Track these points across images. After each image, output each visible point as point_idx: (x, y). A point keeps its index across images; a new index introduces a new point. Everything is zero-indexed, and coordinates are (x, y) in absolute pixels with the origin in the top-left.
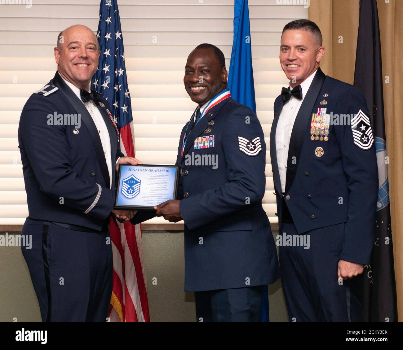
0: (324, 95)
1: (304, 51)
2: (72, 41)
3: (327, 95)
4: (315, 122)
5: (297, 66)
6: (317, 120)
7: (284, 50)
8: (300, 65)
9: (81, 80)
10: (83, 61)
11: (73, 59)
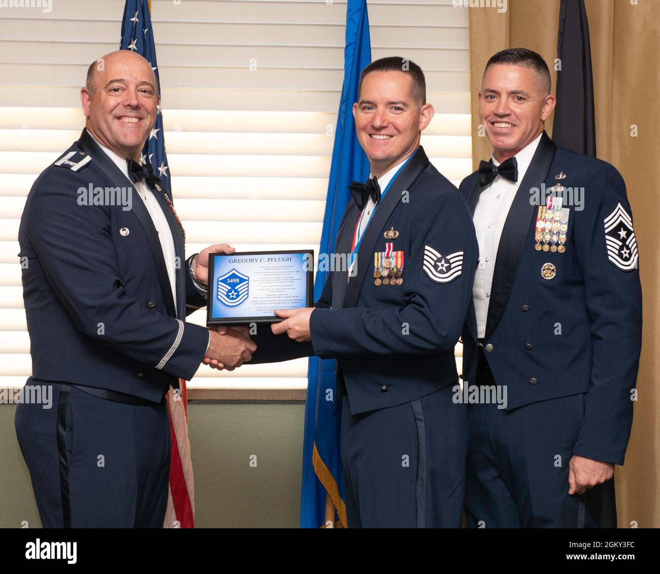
0: (559, 176)
1: (522, 101)
2: (113, 79)
3: (563, 176)
4: (543, 220)
5: (510, 125)
6: (546, 217)
7: (489, 98)
8: (514, 123)
9: (127, 145)
10: (130, 112)
11: (115, 108)
